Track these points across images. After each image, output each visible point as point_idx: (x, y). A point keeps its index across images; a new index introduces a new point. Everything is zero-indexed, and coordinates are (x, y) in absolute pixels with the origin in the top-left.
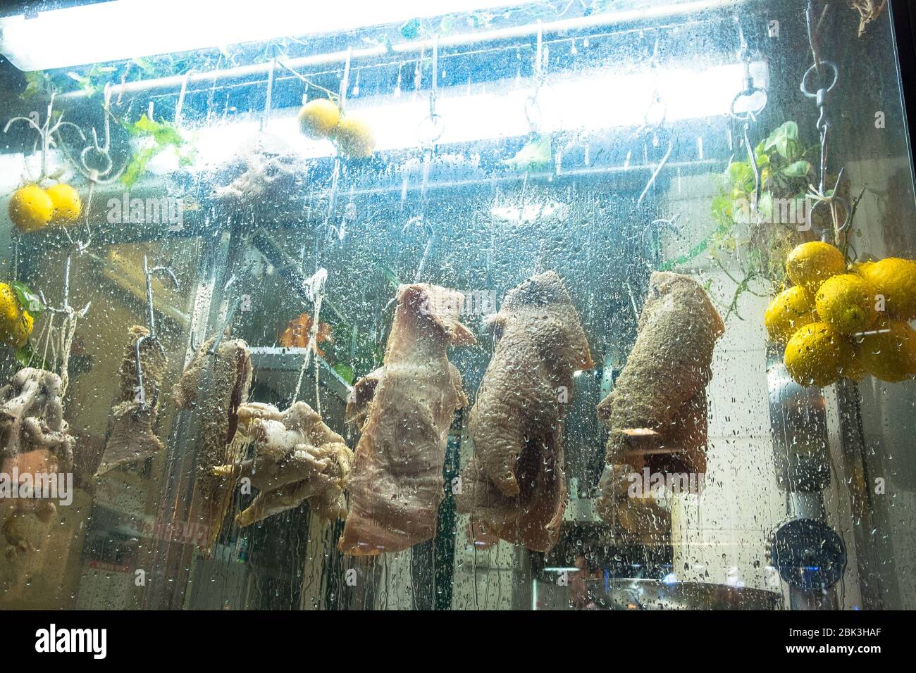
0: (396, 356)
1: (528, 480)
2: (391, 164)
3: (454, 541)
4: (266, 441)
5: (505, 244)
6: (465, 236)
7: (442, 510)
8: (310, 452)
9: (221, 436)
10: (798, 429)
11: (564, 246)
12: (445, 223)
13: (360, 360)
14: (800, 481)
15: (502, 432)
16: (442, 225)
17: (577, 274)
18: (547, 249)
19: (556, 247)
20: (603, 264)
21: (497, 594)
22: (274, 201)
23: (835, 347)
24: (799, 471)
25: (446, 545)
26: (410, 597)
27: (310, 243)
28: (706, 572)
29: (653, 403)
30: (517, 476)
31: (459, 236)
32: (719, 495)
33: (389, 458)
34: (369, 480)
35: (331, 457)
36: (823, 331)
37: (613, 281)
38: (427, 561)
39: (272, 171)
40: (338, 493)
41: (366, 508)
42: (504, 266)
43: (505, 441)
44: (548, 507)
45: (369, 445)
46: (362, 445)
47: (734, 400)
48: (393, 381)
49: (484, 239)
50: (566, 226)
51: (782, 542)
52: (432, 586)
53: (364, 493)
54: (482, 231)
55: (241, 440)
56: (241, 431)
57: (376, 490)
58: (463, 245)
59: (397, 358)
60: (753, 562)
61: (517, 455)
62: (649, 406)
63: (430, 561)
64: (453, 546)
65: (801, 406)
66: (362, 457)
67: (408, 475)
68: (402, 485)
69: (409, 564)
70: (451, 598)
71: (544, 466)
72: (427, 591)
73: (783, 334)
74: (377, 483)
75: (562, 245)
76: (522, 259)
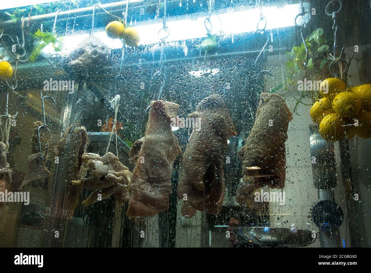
0: (151, 131)
1: (209, 183)
2: (147, 47)
3: (176, 210)
4: (95, 169)
5: (197, 81)
6: (180, 77)
7: (171, 196)
8: (114, 174)
9: (75, 168)
10: (327, 158)
11: (223, 81)
12: (171, 72)
13: (135, 132)
14: (328, 180)
15: (197, 163)
16: (170, 73)
17: (229, 92)
18: (216, 82)
19: (220, 81)
20: (240, 88)
21: (196, 232)
22: (96, 64)
23: (343, 122)
24: (327, 176)
25: (173, 212)
26: (158, 234)
27: (112, 82)
28: (287, 221)
29: (262, 149)
30: (204, 181)
31: (177, 77)
32: (292, 187)
33: (148, 175)
34: (139, 185)
35: (123, 176)
36: (337, 115)
37: (244, 95)
38: (165, 219)
39: (95, 53)
40: (126, 191)
41: (138, 197)
42: (197, 90)
43: (198, 167)
44: (218, 194)
45: (139, 170)
46: (136, 170)
47: (298, 146)
48: (149, 142)
49: (188, 79)
50: (224, 72)
51: (320, 207)
52: (167, 230)
53: (137, 190)
54: (187, 75)
55: (84, 169)
56: (84, 165)
57: (143, 189)
58: (179, 81)
59: (150, 132)
60: (307, 216)
61: (204, 172)
62: (261, 150)
63: (166, 219)
64: (176, 212)
65: (328, 148)
66: (136, 175)
67: (156, 182)
68: (154, 187)
69: (157, 221)
70: (175, 234)
71: (216, 176)
72: (165, 231)
73: (320, 117)
74: (143, 186)
75: (222, 80)
76: (205, 87)
